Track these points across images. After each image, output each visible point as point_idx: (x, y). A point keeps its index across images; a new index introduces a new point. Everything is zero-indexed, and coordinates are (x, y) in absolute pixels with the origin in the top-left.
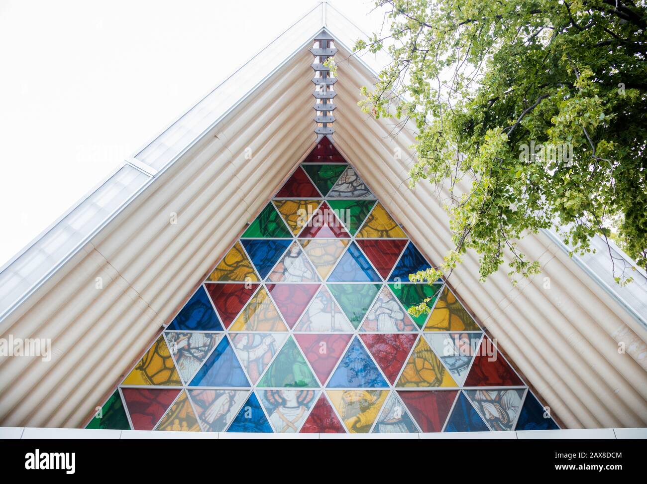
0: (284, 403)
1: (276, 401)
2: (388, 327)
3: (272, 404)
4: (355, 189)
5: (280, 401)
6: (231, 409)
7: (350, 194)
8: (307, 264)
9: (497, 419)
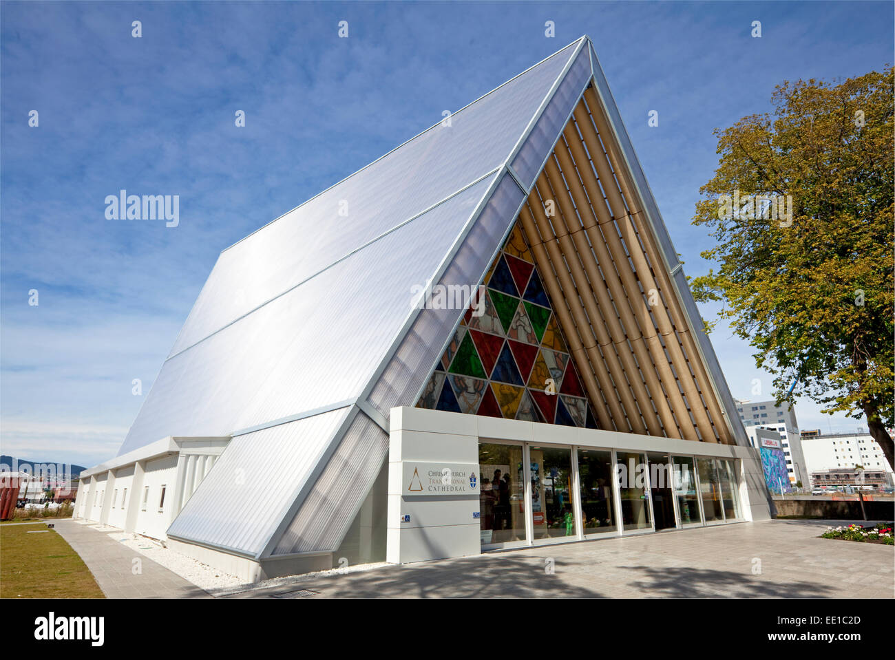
0: (466, 388)
1: (461, 385)
2: (523, 337)
3: (459, 388)
5: (464, 386)
9: (576, 417)
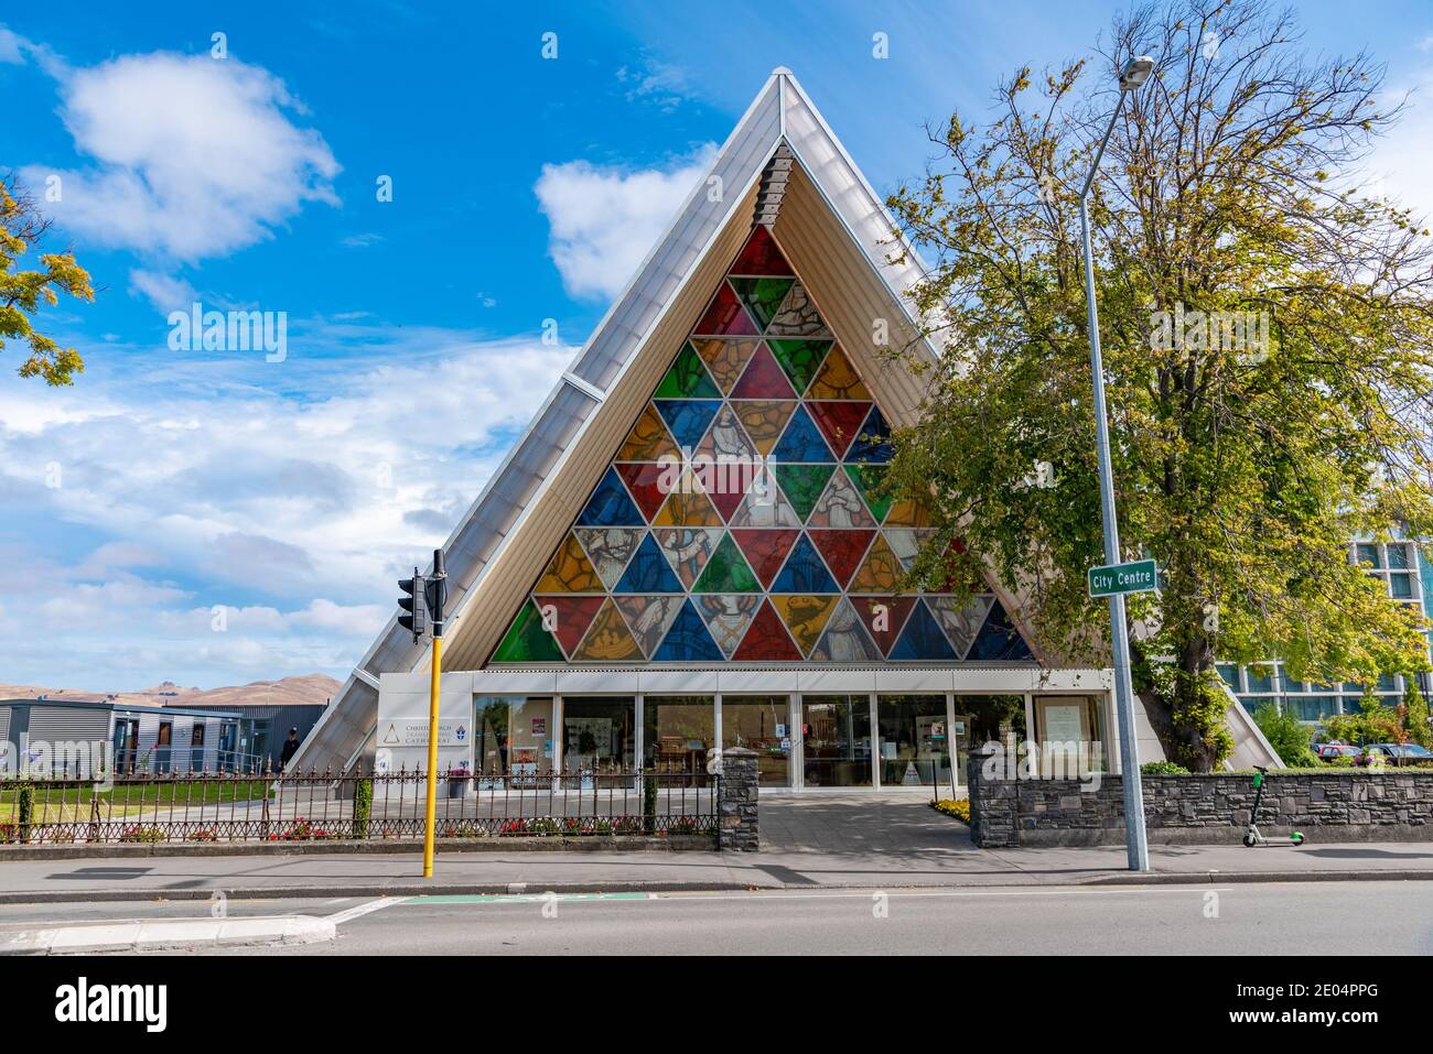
1: (715, 607)
2: (841, 521)
4: (805, 322)
5: (719, 607)
6: (666, 617)
7: (798, 329)
8: (741, 436)
